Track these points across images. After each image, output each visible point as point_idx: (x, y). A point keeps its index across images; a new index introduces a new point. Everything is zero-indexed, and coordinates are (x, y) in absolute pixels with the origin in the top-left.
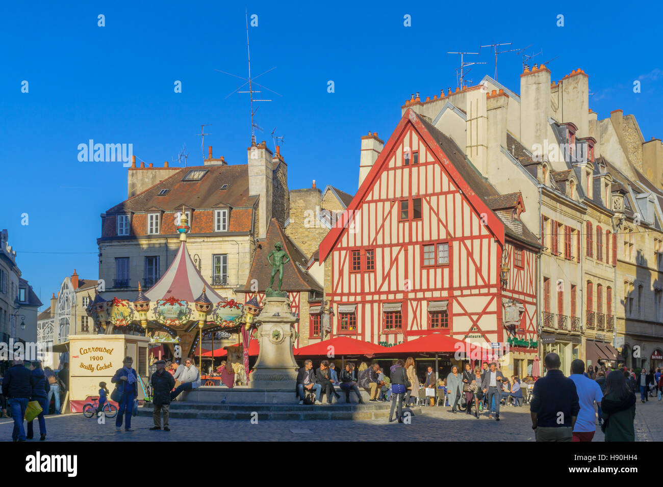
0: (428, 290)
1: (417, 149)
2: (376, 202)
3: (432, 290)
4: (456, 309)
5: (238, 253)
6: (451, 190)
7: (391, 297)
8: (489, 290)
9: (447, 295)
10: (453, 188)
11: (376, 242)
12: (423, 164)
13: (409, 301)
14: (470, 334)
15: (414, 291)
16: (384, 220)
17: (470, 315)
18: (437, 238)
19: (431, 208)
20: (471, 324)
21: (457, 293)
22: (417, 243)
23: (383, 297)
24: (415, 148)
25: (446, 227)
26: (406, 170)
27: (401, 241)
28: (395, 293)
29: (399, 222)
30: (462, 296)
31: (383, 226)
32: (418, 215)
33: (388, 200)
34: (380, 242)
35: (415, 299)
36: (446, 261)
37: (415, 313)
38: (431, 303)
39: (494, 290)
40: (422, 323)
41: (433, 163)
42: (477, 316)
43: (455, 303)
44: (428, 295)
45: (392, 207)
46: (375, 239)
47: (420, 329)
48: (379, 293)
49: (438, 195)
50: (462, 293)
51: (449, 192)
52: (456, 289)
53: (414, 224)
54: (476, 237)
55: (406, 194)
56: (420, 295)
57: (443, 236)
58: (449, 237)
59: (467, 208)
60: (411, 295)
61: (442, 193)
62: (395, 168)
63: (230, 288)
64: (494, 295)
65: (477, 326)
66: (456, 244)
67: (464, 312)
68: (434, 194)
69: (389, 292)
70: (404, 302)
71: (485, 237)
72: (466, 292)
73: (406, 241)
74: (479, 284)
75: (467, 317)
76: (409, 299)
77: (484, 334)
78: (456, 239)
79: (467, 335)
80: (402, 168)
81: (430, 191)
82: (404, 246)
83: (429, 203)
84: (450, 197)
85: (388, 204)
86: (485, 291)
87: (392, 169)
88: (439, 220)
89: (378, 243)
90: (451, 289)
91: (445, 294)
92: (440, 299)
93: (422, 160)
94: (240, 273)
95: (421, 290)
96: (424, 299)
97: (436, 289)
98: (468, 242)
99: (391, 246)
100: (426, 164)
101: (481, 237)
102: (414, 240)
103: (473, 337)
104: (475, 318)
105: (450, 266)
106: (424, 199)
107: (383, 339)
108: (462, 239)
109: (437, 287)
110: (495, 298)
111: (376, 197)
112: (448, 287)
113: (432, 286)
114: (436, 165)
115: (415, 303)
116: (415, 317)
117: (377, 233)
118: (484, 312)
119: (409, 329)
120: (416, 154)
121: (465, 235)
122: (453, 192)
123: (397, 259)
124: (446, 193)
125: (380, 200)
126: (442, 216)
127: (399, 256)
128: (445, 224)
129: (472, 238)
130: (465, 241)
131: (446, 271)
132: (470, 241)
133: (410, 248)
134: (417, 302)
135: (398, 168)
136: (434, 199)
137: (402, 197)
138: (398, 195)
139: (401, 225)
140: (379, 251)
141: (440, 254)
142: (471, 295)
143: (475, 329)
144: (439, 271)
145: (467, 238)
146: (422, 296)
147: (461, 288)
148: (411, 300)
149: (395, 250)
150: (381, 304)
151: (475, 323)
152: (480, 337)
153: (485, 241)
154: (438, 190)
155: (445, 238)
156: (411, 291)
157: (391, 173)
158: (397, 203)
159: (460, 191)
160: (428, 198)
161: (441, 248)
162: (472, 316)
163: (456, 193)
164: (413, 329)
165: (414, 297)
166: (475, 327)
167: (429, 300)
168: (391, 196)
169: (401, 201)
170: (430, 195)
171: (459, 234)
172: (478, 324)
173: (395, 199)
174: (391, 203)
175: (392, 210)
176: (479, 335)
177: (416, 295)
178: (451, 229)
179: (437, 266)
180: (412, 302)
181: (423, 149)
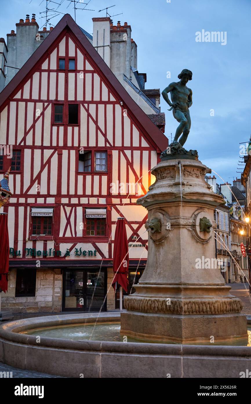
0: (84, 196)
1: (74, 56)
2: (26, 101)
3: (88, 196)
4: (115, 216)
7: (41, 201)
9: (105, 203)
10: (112, 99)
11: (25, 143)
12: (80, 71)
13: (62, 207)
14: (131, 243)
15: (69, 196)
16: (35, 121)
17: (130, 223)
18: (95, 146)
19: (89, 115)
20: (132, 233)
21: (115, 201)
22: (72, 148)
23: (31, 201)
24: (72, 54)
25: (105, 135)
26: (62, 75)
27: (54, 144)
28: (45, 197)
29: (52, 125)
30: (121, 204)
31: (33, 127)
32: (74, 120)
33: (40, 101)
34: (29, 142)
35: (69, 205)
36: (104, 169)
37: (68, 220)
38: (88, 211)
40: (77, 230)
41: (92, 72)
42: (138, 225)
43: (114, 211)
44: (84, 201)
45: (44, 109)
46: (24, 139)
47: (74, 236)
48: (26, 196)
50: (121, 201)
51: (109, 102)
52: (115, 197)
53: (70, 129)
54: (136, 149)
55: (61, 98)
56: (74, 201)
57: (102, 143)
58: (108, 145)
59: (127, 121)
60: (65, 201)
65: (138, 236)
66: (115, 153)
68: (92, 102)
69: (38, 195)
70: (57, 207)
71: (145, 149)
73: (60, 145)
76: (62, 204)
77: (144, 243)
80: (58, 71)
81: (88, 98)
82: (58, 149)
83: (87, 110)
84: (110, 107)
85: (40, 105)
87: (45, 71)
88: (98, 128)
89: (27, 144)
90: (109, 196)
91: (102, 201)
92: (97, 206)
93: (80, 67)
95: (76, 196)
96: (79, 205)
97: (92, 196)
98: (128, 153)
99: (42, 148)
100: (85, 71)
101: (141, 149)
102: (69, 144)
103: (134, 246)
104: (135, 226)
105: (109, 173)
106: (81, 104)
107: (30, 245)
108: (122, 149)
109: (94, 194)
111: (26, 96)
112: (106, 194)
113: (88, 192)
114: (96, 75)
115: (68, 209)
116: (69, 222)
117: (26, 133)
118: (145, 221)
119: (61, 235)
120: (74, 59)
121: (125, 145)
122: (113, 103)
123: (49, 162)
124: (105, 103)
125: (31, 100)
126: (101, 125)
127: (52, 159)
128: (104, 132)
129: (132, 148)
130: (126, 151)
131: (105, 178)
132: (130, 151)
133: (65, 152)
134: (71, 208)
135: (53, 71)
136: (93, 107)
137: (56, 100)
138: (52, 97)
139: (55, 128)
140: (27, 153)
141: (98, 162)
142: (131, 204)
143: (135, 238)
144: (96, 178)
145: (127, 148)
146: (77, 202)
147: (119, 196)
148: (64, 205)
149: (48, 153)
150: (28, 208)
151: (135, 232)
152: (140, 246)
153: (146, 153)
154: (97, 98)
155: (104, 146)
156: (65, 196)
157: (45, 75)
158: (50, 105)
159: (121, 102)
160: (86, 105)
161: (98, 156)
162: (133, 225)
163: (117, 104)
164: (66, 236)
165: (68, 202)
166: (135, 236)
167: (85, 207)
168: (44, 97)
169: (55, 104)
170: (89, 103)
171: (118, 144)
172: (139, 233)
173: (48, 101)
174: (44, 105)
175: (45, 112)
176: (140, 243)
177: (70, 201)
178: (110, 138)
179: (93, 173)
180: (66, 207)
181: (80, 57)
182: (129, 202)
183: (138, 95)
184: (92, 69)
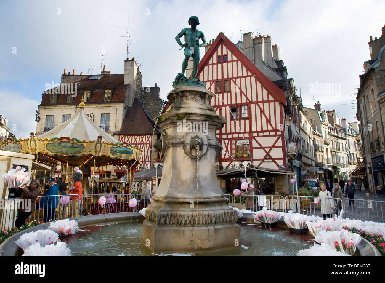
0: (236, 133)
1: (226, 54)
3: (238, 133)
4: (255, 144)
5: (116, 113)
6: (248, 75)
8: (276, 133)
10: (249, 74)
12: (230, 62)
14: (265, 160)
15: (226, 134)
17: (264, 148)
18: (240, 102)
20: (265, 154)
21: (255, 135)
24: (225, 53)
25: (246, 96)
26: (220, 65)
27: (217, 104)
29: (216, 93)
30: (258, 136)
33: (208, 81)
35: (227, 139)
36: (247, 116)
37: (227, 147)
38: (238, 142)
39: (279, 133)
40: (232, 153)
41: (237, 61)
42: (269, 149)
43: (254, 141)
44: (236, 136)
45: (211, 85)
49: (240, 78)
50: (258, 134)
51: (247, 76)
52: (254, 132)
53: (225, 94)
54: (266, 102)
55: (220, 77)
56: (230, 136)
57: (244, 101)
59: (259, 85)
60: (224, 136)
61: (243, 77)
62: (213, 64)
63: (110, 133)
64: (279, 136)
65: (269, 155)
66: (253, 106)
67: (260, 147)
68: (238, 77)
70: (220, 140)
71: (272, 101)
72: (260, 134)
73: (220, 104)
74: (269, 129)
75: (262, 150)
76: (223, 139)
77: (274, 160)
78: (252, 103)
79: (262, 160)
80: (217, 64)
81: (235, 76)
82: (219, 107)
83: (235, 82)
84: (248, 79)
85: (208, 84)
86: (274, 133)
87: (210, 65)
88: (242, 92)
90: (251, 132)
91: (247, 135)
93: (229, 59)
94: (116, 124)
95: (231, 133)
96: (233, 139)
97: (240, 133)
98: (261, 105)
100: (232, 61)
101: (269, 101)
103: (267, 162)
104: (267, 150)
105: (249, 118)
106: (231, 80)
108: (257, 103)
109: (242, 131)
110: (281, 138)
112: (248, 131)
113: (238, 131)
114: (239, 62)
115: (227, 141)
116: (227, 149)
118: (274, 146)
119: (223, 157)
120: (226, 55)
121: (259, 100)
122: (250, 76)
124: (245, 77)
126: (243, 90)
128: (245, 94)
129: (263, 102)
130: (259, 104)
131: (247, 122)
133: (223, 108)
135: (215, 64)
136: (238, 80)
137: (217, 79)
138: (215, 78)
141: (243, 112)
142: (264, 136)
143: (268, 157)
144: (242, 122)
145: (260, 102)
147: (257, 132)
148: (224, 139)
151: (268, 154)
152: (271, 162)
153: (272, 104)
154: (240, 75)
155: (246, 102)
156: (224, 134)
157: (210, 67)
158: (214, 83)
159: (255, 75)
160: (234, 80)
161: (243, 108)
162: (266, 149)
163: (252, 76)
164: (226, 157)
165: (226, 137)
166: (268, 156)
167: (236, 140)
168: (210, 79)
169: (216, 82)
170: (235, 78)
171: (255, 100)
172: (270, 154)
173: (213, 81)
174: (210, 83)
175: (211, 87)
176: (271, 160)
177: (227, 136)
178: (249, 97)
179: (241, 119)
180: (225, 140)
181: (230, 53)
182: (263, 135)
183: (272, 71)
184: (236, 59)
